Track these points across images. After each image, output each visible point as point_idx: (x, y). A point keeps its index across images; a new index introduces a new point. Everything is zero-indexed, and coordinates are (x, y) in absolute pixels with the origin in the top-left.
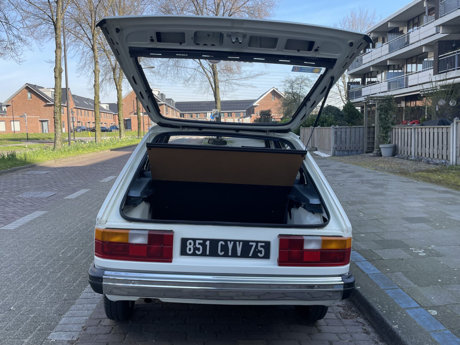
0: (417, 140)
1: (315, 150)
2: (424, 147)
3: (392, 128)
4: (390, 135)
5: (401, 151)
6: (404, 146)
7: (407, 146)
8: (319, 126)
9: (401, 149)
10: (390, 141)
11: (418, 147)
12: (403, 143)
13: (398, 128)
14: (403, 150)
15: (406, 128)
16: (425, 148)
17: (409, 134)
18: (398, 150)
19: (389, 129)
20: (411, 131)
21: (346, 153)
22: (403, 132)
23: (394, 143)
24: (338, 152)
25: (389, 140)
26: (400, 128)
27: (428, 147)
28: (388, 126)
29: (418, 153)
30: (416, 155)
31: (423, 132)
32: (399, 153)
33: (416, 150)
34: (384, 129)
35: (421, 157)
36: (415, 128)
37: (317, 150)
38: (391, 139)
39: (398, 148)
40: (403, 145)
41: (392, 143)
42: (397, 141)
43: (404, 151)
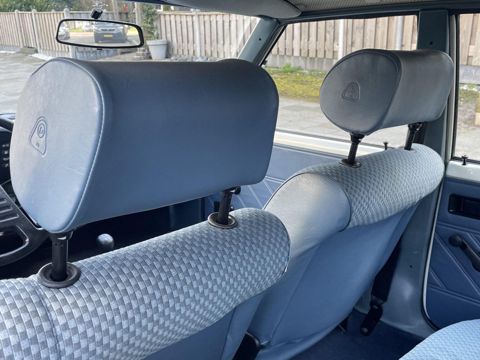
0: (203, 32)
1: (34, 52)
2: (215, 43)
3: (160, 15)
4: (156, 25)
5: (178, 50)
6: (183, 42)
7: (188, 42)
8: (16, 10)
9: (178, 47)
10: (158, 34)
11: (205, 43)
12: (180, 38)
13: (170, 15)
14: (182, 48)
15: (184, 15)
16: (217, 44)
17: (190, 24)
18: (173, 49)
19: (155, 16)
20: (192, 20)
21: (92, 55)
22: (178, 21)
23: (164, 39)
24: (81, 54)
25: (155, 34)
26: (173, 14)
27: (222, 42)
28: (154, 12)
29: (206, 51)
30: (202, 55)
31: (213, 20)
32: (175, 52)
33: (203, 48)
34: (148, 15)
35: (212, 58)
36: (199, 15)
37: (36, 52)
38: (159, 33)
39: (173, 46)
40: (180, 41)
41: (161, 39)
42: (169, 35)
43: (183, 50)
